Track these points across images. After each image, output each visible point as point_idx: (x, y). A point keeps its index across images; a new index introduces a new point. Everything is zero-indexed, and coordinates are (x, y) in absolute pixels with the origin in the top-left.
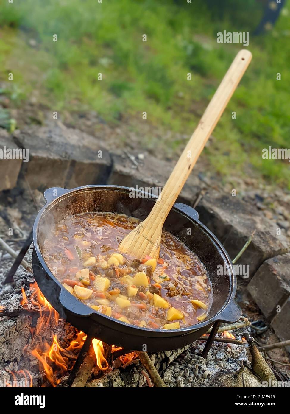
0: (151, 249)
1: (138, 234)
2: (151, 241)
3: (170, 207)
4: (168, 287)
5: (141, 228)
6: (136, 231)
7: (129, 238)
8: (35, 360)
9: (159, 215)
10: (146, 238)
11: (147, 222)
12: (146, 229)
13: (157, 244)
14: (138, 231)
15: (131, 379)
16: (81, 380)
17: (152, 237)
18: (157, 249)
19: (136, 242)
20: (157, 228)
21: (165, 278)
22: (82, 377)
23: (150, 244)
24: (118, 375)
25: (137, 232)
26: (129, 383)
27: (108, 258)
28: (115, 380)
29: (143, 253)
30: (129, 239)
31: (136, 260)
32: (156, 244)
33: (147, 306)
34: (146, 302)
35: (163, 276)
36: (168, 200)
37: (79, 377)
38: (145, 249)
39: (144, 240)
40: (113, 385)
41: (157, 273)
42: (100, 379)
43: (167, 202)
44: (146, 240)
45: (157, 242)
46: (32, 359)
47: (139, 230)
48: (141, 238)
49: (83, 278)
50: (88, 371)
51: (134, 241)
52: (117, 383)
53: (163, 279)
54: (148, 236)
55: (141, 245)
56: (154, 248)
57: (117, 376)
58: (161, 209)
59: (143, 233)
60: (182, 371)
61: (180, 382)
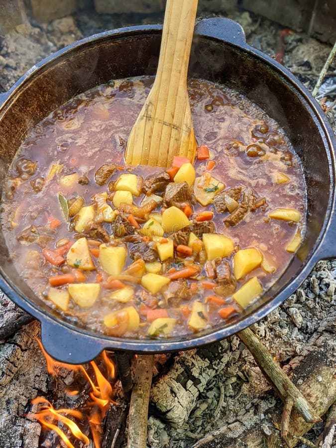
0: (179, 140)
1: (149, 120)
2: (174, 126)
3: (187, 43)
4: (224, 208)
5: (150, 108)
6: (144, 116)
7: (137, 136)
8: (69, 374)
9: (174, 68)
10: (164, 123)
11: (158, 92)
12: (160, 105)
13: (187, 126)
14: (147, 117)
15: (218, 349)
16: (140, 396)
17: (173, 117)
18: (189, 136)
19: (150, 137)
20: (176, 95)
21: (216, 188)
22: (140, 390)
23: (174, 132)
24: (195, 354)
25: (145, 118)
26: (215, 357)
27: (112, 194)
28: (193, 364)
29: (168, 152)
30: (137, 138)
31: (158, 180)
32: (184, 128)
33: (197, 266)
34: (192, 259)
35: (211, 187)
36: (181, 30)
37: (137, 390)
38: (169, 146)
39: (162, 129)
40: (192, 373)
41: (200, 184)
42: (170, 373)
43: (180, 36)
44: (166, 129)
45: (185, 122)
46: (64, 375)
47: (149, 113)
48: (157, 127)
49: (80, 261)
50: (147, 372)
51: (146, 137)
52: (197, 367)
53: (212, 193)
54: (167, 119)
55: (159, 140)
56: (184, 136)
57: (194, 356)
58: (174, 54)
59: (156, 117)
60: (293, 297)
61: (295, 317)
